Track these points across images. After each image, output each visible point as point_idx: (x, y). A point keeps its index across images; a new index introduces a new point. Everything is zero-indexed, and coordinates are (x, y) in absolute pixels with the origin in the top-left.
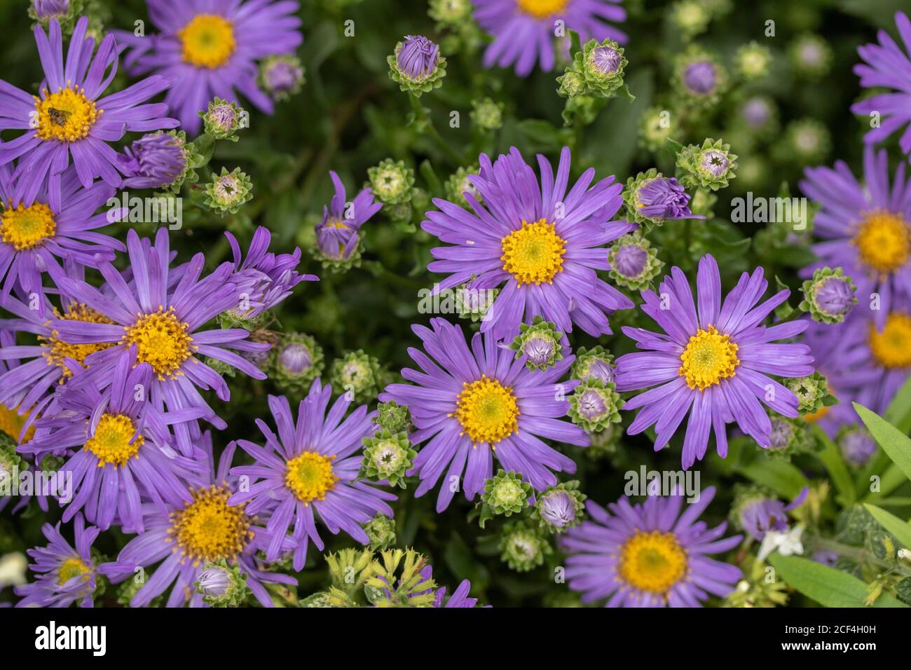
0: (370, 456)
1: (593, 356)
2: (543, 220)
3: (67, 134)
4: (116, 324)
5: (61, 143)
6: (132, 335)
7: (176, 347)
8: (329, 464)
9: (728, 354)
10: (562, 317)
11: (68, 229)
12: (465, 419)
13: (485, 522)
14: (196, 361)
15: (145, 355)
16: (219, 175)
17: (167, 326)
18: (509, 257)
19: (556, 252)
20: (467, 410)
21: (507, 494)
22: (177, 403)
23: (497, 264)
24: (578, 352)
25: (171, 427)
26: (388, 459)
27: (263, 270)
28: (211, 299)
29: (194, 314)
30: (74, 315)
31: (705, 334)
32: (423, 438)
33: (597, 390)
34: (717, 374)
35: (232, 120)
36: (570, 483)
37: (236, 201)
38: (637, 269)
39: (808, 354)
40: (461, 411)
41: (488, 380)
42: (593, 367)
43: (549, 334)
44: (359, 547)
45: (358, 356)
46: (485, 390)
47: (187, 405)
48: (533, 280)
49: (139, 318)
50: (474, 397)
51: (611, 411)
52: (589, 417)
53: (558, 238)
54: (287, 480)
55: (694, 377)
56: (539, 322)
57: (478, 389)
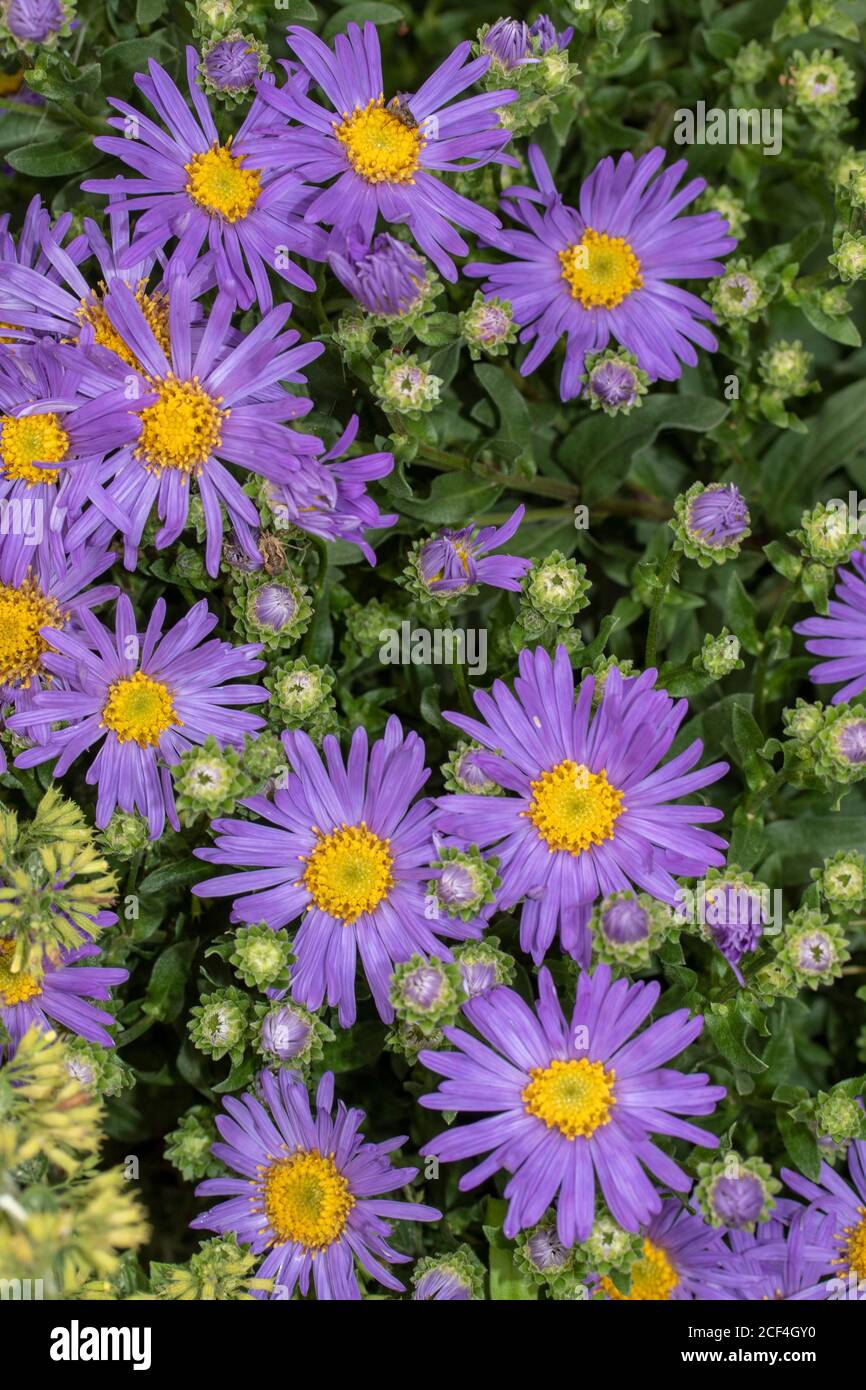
0: (195, 757)
1: (496, 959)
2: (621, 794)
3: (359, 159)
4: (169, 358)
5: (346, 159)
6: (166, 385)
7: (187, 448)
8: (169, 724)
9: (591, 1116)
10: (516, 890)
11: (250, 235)
12: (323, 852)
13: (215, 954)
14: (185, 483)
15: (153, 418)
16: (418, 363)
17: (205, 422)
18: (551, 781)
19: (593, 834)
20: (334, 846)
21: (261, 958)
22: (122, 493)
23: (534, 772)
24: (490, 938)
25: (88, 504)
26: (205, 779)
27: (340, 490)
28: (266, 450)
29: (238, 445)
30: (152, 305)
31: (600, 1072)
32: (269, 815)
33: (445, 980)
34: (559, 1118)
35: (494, 337)
36: (325, 1029)
37: (399, 402)
38: (619, 935)
39: (651, 1213)
40: (329, 840)
41: (387, 850)
42: (481, 967)
43: (484, 886)
44: (90, 821)
45: (324, 680)
46: (373, 852)
47: (126, 506)
48: (542, 828)
49: (192, 381)
50: (356, 845)
51: (431, 1014)
52: (407, 992)
53: (611, 825)
54: (117, 685)
55: (538, 1093)
56: (493, 865)
57: (368, 844)
